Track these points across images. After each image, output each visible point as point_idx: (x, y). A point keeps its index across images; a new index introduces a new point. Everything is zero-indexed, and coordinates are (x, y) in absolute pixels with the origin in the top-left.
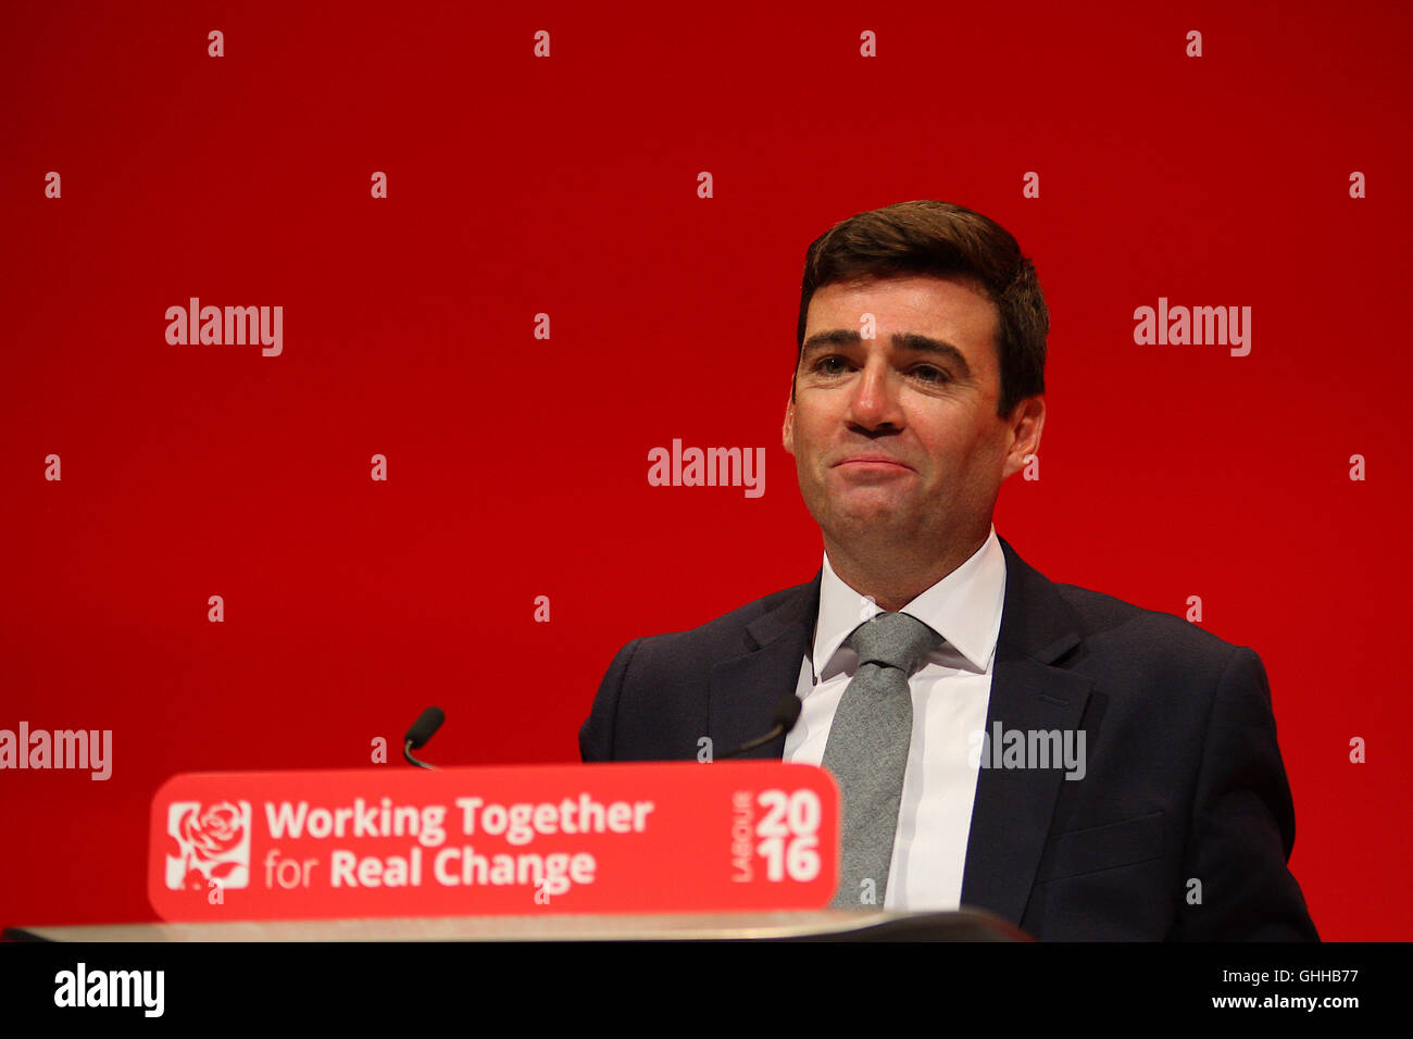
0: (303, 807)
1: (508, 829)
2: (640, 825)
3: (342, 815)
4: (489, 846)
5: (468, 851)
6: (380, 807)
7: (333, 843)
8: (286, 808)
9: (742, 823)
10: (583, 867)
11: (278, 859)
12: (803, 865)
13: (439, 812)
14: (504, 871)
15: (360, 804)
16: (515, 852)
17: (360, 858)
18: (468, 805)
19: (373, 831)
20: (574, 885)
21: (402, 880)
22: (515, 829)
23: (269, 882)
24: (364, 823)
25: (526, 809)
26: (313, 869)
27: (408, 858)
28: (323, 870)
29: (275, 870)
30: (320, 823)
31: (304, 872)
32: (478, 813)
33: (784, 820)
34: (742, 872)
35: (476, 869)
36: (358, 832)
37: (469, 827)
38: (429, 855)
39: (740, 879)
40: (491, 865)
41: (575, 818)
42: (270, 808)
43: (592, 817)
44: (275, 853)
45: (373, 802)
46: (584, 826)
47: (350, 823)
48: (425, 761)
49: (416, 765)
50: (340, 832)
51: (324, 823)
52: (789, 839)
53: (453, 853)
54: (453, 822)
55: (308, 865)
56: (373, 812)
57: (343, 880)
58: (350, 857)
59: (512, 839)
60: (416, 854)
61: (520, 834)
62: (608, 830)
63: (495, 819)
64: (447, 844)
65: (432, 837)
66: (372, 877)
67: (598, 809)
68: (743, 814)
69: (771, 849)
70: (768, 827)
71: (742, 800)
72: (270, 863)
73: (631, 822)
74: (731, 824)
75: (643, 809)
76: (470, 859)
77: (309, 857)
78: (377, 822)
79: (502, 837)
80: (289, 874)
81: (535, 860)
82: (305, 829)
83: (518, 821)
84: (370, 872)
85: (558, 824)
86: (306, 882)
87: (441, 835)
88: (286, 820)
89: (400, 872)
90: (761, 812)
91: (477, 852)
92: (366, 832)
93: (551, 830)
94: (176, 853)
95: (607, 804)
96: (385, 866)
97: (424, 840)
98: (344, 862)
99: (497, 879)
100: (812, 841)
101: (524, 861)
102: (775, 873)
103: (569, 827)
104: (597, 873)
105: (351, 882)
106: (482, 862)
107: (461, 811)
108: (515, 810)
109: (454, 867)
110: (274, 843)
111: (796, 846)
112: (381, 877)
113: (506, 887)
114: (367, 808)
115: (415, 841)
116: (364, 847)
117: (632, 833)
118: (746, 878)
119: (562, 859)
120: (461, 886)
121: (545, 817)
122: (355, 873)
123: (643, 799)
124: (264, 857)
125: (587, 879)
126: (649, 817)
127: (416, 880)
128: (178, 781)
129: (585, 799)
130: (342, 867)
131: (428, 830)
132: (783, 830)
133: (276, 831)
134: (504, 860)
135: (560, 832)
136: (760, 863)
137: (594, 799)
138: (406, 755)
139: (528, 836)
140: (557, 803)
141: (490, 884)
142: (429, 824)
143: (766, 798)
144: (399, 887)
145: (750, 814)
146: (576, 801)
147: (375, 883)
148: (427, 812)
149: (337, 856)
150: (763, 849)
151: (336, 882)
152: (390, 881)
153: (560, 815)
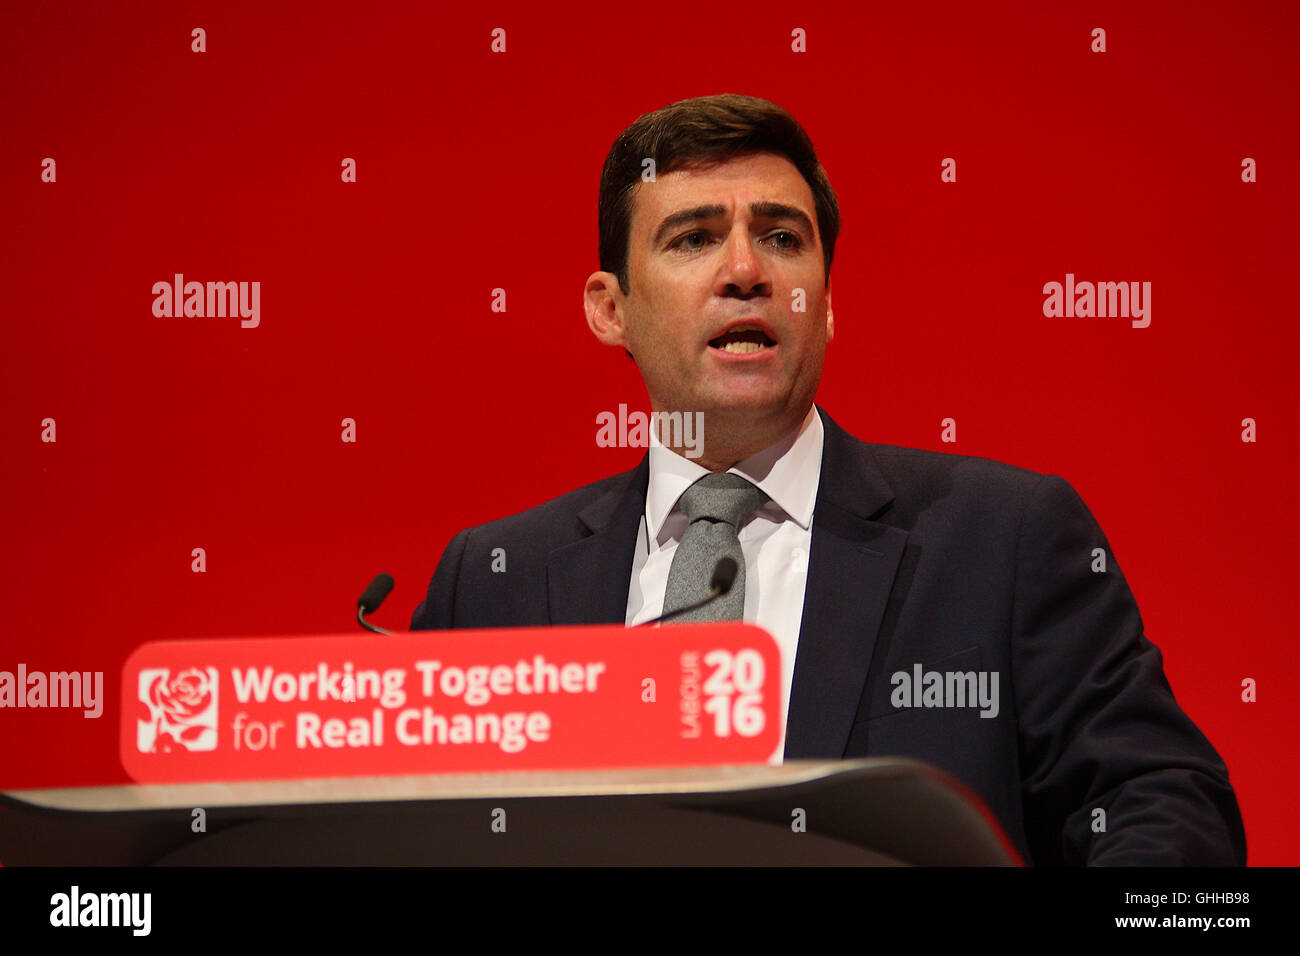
0: (268, 672)
1: (465, 690)
2: (592, 685)
3: (306, 680)
4: (450, 706)
5: (428, 712)
6: (342, 671)
7: (297, 706)
8: (252, 674)
9: (690, 681)
10: (539, 725)
11: (245, 722)
12: (749, 721)
13: (399, 675)
14: (463, 731)
15: (323, 669)
16: (473, 712)
17: (324, 719)
18: (427, 668)
19: (336, 694)
20: (530, 743)
21: (365, 741)
22: (472, 690)
23: (237, 744)
24: (327, 687)
25: (483, 672)
26: (279, 732)
27: (370, 720)
28: (289, 733)
29: (242, 732)
30: (285, 687)
31: (270, 734)
32: (437, 676)
33: (730, 678)
34: (689, 728)
35: (435, 729)
36: (322, 695)
37: (428, 689)
38: (391, 716)
39: (688, 735)
40: (450, 725)
41: (530, 679)
42: (236, 674)
43: (546, 679)
44: (241, 716)
45: (335, 667)
46: (539, 687)
47: (314, 687)
48: (379, 626)
49: (371, 631)
50: (304, 695)
51: (289, 687)
52: (735, 696)
53: (413, 714)
54: (413, 684)
55: (274, 728)
56: (336, 676)
57: (308, 741)
58: (315, 720)
59: (470, 700)
60: (378, 716)
61: (477, 695)
62: (561, 690)
63: (453, 681)
64: (407, 706)
65: (393, 699)
66: (336, 738)
67: (552, 670)
68: (691, 674)
69: (718, 706)
70: (714, 685)
71: (689, 660)
72: (237, 726)
73: (584, 682)
74: (678, 683)
75: (595, 670)
76: (430, 719)
77: (275, 719)
78: (339, 686)
79: (460, 698)
80: (256, 737)
81: (493, 719)
82: (271, 694)
83: (475, 683)
84: (334, 733)
85: (514, 685)
86: (273, 744)
87: (401, 698)
88: (252, 685)
89: (363, 733)
90: (707, 672)
91: (437, 712)
92: (329, 696)
93: (507, 691)
94: (147, 717)
95: (560, 666)
96: (349, 728)
97: (386, 702)
98: (308, 724)
99: (456, 738)
100: (757, 698)
101: (482, 721)
102: (722, 729)
103: (524, 688)
104: (552, 731)
105: (316, 743)
106: (441, 722)
107: (420, 675)
108: (472, 672)
109: (415, 727)
110: (242, 707)
111: (741, 703)
112: (345, 738)
113: (464, 745)
114: (330, 672)
115: (377, 703)
116: (329, 709)
117: (585, 693)
118: (695, 733)
119: (518, 718)
120: (422, 746)
121: (501, 678)
122: (320, 734)
123: (595, 661)
124: (232, 721)
125: (542, 737)
126: (600, 678)
127: (378, 740)
128: (149, 649)
129: (539, 661)
130: (307, 729)
131: (388, 693)
132: (728, 688)
133: (243, 696)
134: (463, 721)
135: (516, 693)
136: (707, 720)
137: (548, 661)
138: (359, 620)
139: (485, 697)
140: (512, 665)
141: (449, 743)
142: (390, 687)
143: (713, 658)
144: (362, 748)
145: (697, 673)
146: (530, 662)
147: (339, 743)
148: (388, 675)
149: (303, 719)
150: (710, 707)
151: (301, 743)
152: (353, 741)
153: (515, 677)
